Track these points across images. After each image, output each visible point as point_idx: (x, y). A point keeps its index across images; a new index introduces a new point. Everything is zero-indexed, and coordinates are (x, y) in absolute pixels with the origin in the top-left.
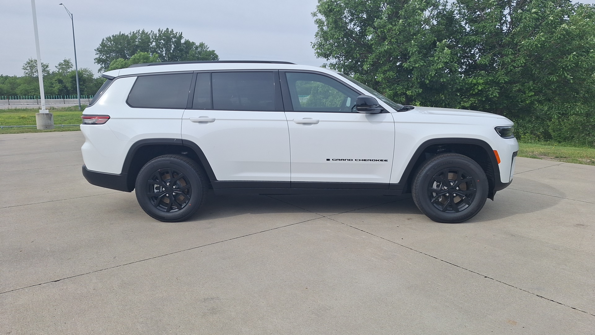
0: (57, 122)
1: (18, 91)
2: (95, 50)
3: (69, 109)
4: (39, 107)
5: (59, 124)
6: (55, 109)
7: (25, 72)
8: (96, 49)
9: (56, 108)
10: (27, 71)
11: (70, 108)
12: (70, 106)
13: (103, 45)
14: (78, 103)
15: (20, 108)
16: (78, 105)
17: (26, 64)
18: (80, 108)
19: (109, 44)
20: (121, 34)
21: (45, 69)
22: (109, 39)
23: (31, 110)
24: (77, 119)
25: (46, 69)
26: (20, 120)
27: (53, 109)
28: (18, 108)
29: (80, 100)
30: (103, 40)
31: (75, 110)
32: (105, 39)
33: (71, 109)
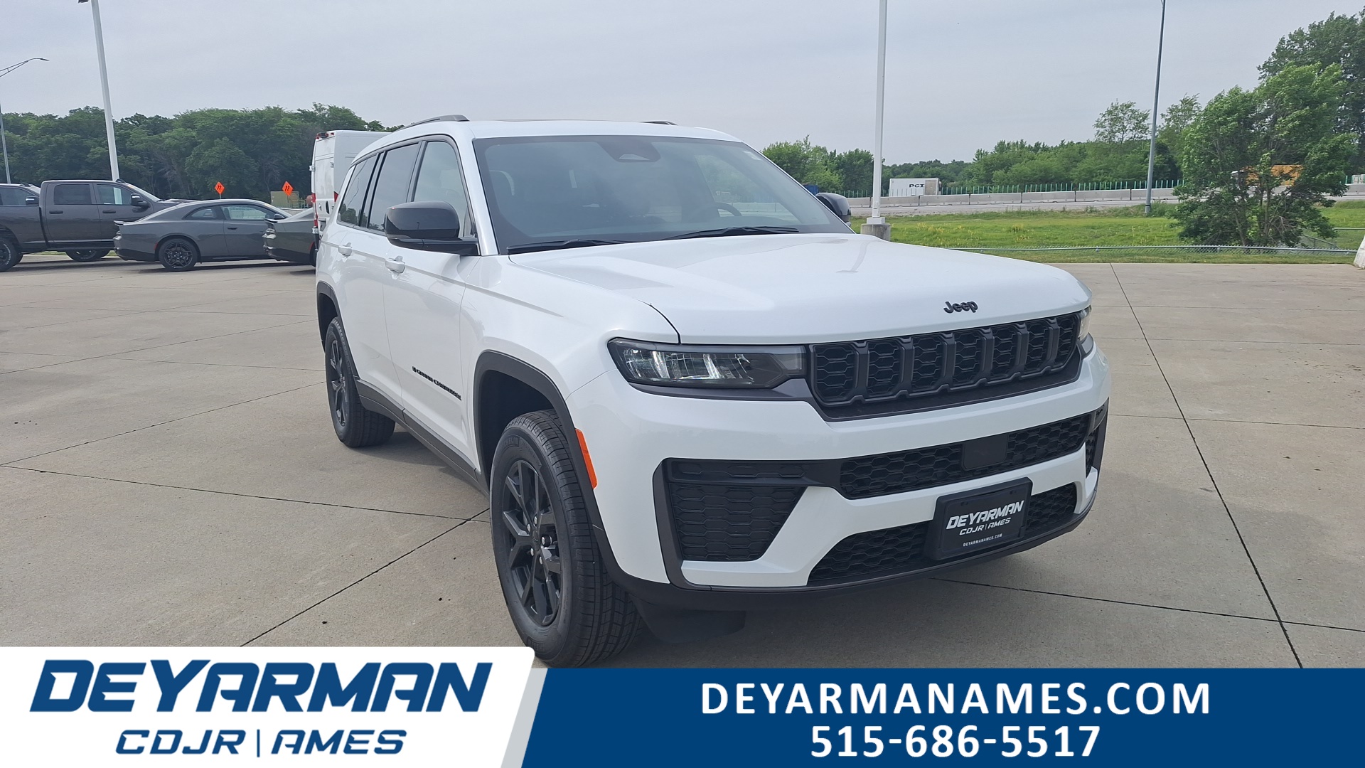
0: (1077, 241)
1: (1074, 174)
2: (1259, 68)
3: (1126, 213)
4: (1064, 208)
5: (1079, 245)
6: (1096, 211)
7: (1098, 132)
8: (1261, 67)
9: (1099, 209)
10: (1102, 130)
11: (1127, 209)
12: (1127, 206)
13: (1281, 53)
14: (1146, 198)
15: (1027, 209)
16: (1145, 202)
17: (1104, 116)
18: (1148, 209)
19: (1296, 47)
20: (1335, 17)
21: (1140, 122)
22: (1298, 37)
23: (1046, 213)
24: (1123, 235)
25: (1142, 123)
26: (1010, 234)
27: (1091, 212)
28: (1023, 210)
29: (1150, 191)
30: (1282, 41)
31: (1136, 215)
32: (1287, 38)
33: (1127, 212)
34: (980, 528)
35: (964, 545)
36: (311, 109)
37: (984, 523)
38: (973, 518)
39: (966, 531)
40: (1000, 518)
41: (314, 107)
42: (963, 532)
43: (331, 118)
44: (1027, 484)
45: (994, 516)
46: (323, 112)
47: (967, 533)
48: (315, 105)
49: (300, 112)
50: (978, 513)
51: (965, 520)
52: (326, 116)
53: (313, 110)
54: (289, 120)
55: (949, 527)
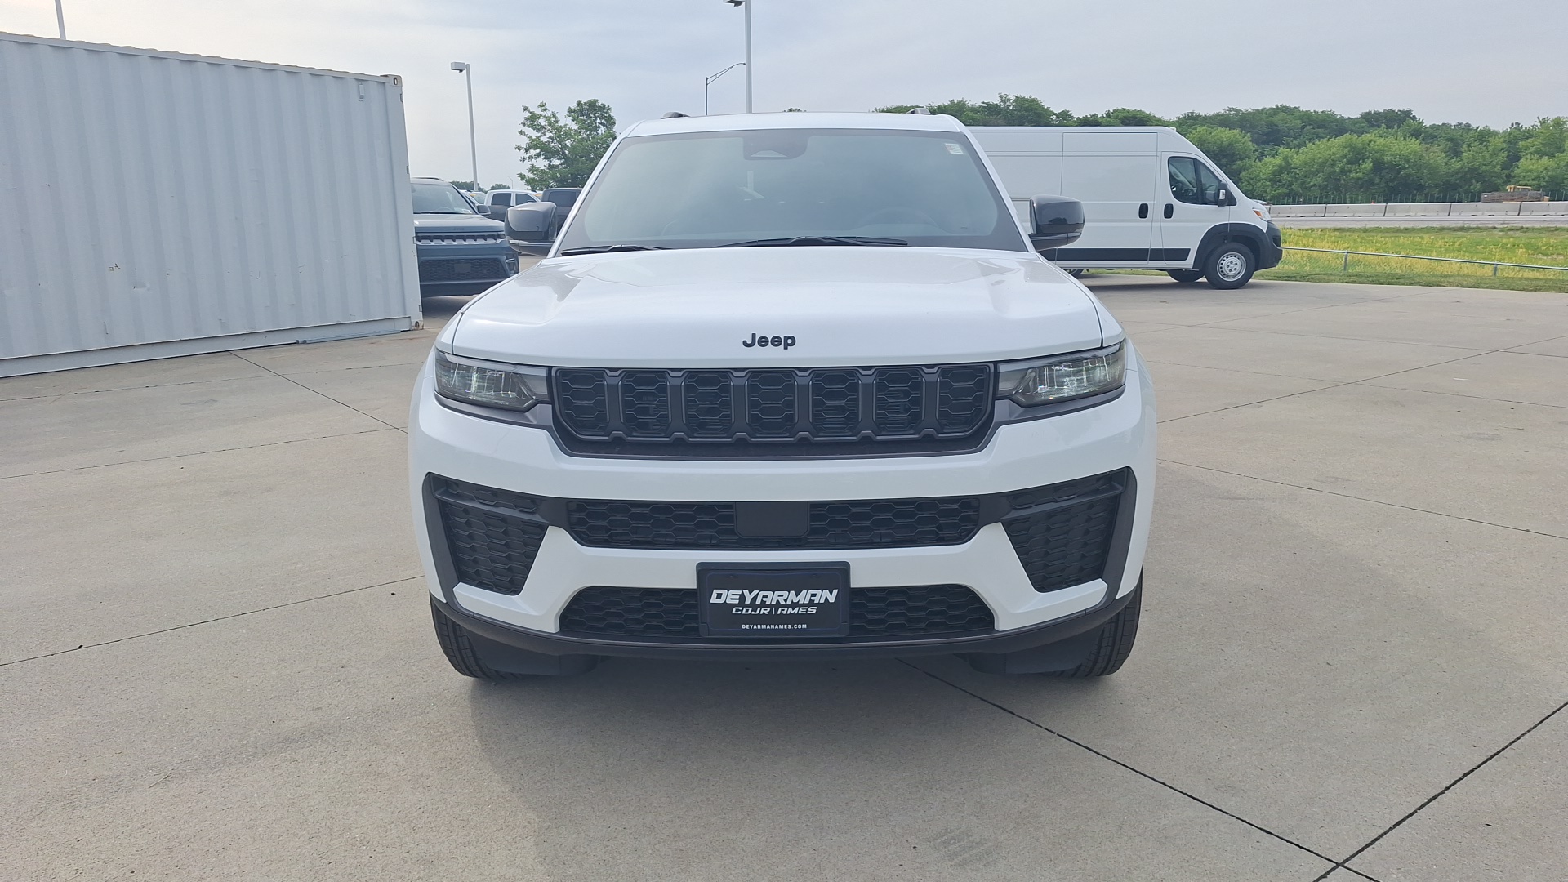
34: (766, 611)
35: (744, 626)
36: (995, 100)
37: (770, 606)
38: (749, 597)
39: (742, 611)
40: (794, 605)
41: (999, 98)
42: (737, 610)
43: (1015, 110)
44: (843, 569)
45: (786, 601)
46: (1008, 103)
47: (744, 612)
48: (1001, 96)
49: (984, 105)
50: (755, 592)
51: (738, 597)
52: (1011, 108)
53: (998, 102)
54: (971, 114)
55: (714, 600)
